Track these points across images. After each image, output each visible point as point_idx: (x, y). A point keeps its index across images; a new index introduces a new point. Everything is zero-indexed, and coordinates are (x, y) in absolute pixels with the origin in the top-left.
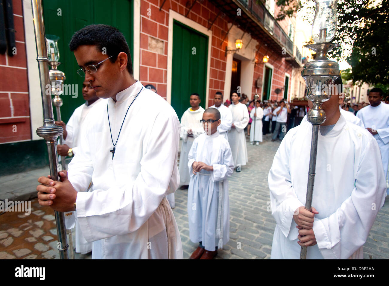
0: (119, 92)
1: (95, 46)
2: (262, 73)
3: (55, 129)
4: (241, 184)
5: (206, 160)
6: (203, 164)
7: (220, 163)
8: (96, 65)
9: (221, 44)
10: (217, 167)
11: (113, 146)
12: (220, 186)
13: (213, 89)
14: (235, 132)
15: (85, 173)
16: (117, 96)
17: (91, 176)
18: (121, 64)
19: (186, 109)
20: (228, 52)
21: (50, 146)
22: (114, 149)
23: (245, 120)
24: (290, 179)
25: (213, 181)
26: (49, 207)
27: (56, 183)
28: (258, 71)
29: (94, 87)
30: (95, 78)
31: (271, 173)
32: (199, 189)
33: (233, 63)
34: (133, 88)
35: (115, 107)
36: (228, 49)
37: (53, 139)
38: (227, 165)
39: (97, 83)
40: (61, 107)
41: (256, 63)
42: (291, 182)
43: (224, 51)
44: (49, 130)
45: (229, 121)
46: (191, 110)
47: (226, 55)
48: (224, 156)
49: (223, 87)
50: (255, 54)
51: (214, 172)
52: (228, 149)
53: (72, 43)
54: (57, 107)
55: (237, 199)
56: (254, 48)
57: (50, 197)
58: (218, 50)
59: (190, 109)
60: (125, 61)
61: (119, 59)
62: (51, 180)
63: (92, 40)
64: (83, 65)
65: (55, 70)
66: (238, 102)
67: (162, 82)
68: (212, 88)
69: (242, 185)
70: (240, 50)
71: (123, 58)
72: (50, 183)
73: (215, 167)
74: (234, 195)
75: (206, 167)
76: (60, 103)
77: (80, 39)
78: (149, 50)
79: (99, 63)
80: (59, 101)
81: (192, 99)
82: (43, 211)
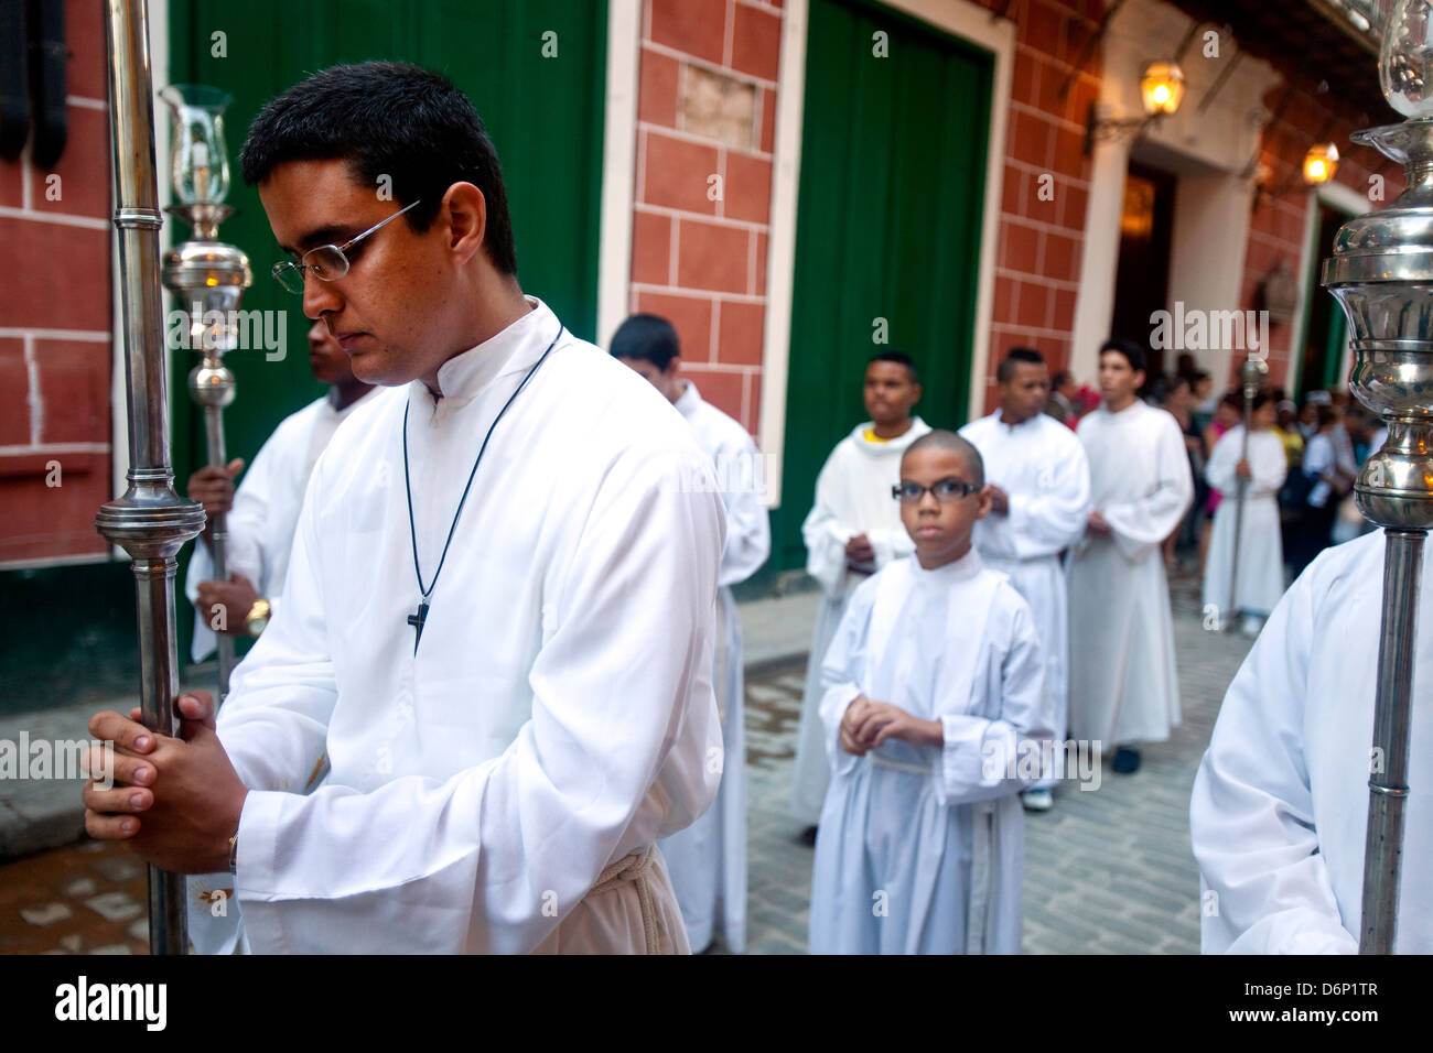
0: (450, 358)
1: (342, 163)
2: (1297, 238)
3: (171, 511)
4: (1131, 839)
5: (911, 694)
6: (892, 714)
7: (981, 711)
8: (347, 245)
9: (1063, 93)
10: (962, 732)
11: (419, 599)
12: (979, 831)
13: (1013, 328)
14: (1113, 560)
15: (300, 715)
16: (441, 375)
17: (322, 726)
18: (459, 232)
19: (846, 432)
20: (1099, 134)
21: (148, 583)
22: (424, 609)
23: (1166, 496)
24: (1310, 809)
25: (942, 801)
26: (125, 846)
27: (160, 742)
28: (1275, 229)
29: (343, 339)
30: (342, 300)
31: (1210, 769)
32: (870, 839)
33: (1129, 186)
34: (516, 338)
35: (437, 421)
36: (1103, 115)
37: (162, 555)
38: (1016, 725)
39: (351, 320)
40: (229, 411)
41: (1260, 188)
42: (1309, 826)
43: (1078, 129)
44: (148, 514)
45: (1074, 495)
46: (870, 435)
47: (1087, 149)
48: (1003, 678)
49: (1065, 318)
50: (1255, 140)
51: (946, 754)
52: (1022, 645)
53: (248, 150)
54: (208, 410)
55: (1100, 921)
56: (1254, 101)
57: (129, 803)
58: (1046, 125)
59: (862, 433)
60: (474, 219)
61: (446, 213)
62: (142, 730)
63: (332, 136)
64: (293, 244)
65: (206, 240)
66: (1130, 397)
67: (743, 291)
68: (1006, 320)
69: (1135, 846)
70: (1166, 122)
71: (467, 208)
72: (135, 743)
73: (954, 729)
74: (1087, 899)
75: (910, 724)
76: (222, 391)
77: (280, 135)
78: (685, 132)
79: (358, 238)
80: (221, 380)
81: (873, 383)
82: (135, 900)
